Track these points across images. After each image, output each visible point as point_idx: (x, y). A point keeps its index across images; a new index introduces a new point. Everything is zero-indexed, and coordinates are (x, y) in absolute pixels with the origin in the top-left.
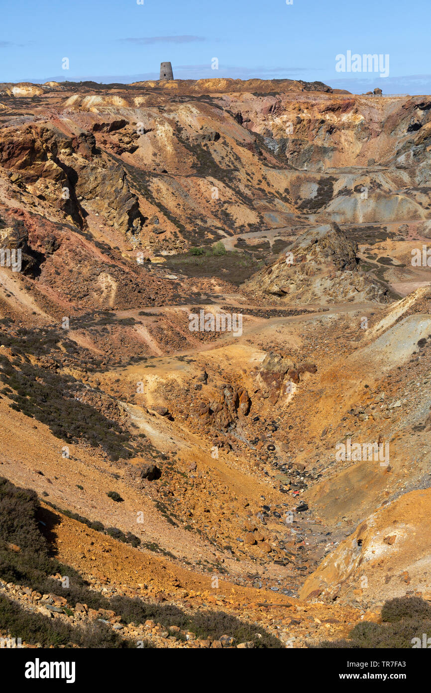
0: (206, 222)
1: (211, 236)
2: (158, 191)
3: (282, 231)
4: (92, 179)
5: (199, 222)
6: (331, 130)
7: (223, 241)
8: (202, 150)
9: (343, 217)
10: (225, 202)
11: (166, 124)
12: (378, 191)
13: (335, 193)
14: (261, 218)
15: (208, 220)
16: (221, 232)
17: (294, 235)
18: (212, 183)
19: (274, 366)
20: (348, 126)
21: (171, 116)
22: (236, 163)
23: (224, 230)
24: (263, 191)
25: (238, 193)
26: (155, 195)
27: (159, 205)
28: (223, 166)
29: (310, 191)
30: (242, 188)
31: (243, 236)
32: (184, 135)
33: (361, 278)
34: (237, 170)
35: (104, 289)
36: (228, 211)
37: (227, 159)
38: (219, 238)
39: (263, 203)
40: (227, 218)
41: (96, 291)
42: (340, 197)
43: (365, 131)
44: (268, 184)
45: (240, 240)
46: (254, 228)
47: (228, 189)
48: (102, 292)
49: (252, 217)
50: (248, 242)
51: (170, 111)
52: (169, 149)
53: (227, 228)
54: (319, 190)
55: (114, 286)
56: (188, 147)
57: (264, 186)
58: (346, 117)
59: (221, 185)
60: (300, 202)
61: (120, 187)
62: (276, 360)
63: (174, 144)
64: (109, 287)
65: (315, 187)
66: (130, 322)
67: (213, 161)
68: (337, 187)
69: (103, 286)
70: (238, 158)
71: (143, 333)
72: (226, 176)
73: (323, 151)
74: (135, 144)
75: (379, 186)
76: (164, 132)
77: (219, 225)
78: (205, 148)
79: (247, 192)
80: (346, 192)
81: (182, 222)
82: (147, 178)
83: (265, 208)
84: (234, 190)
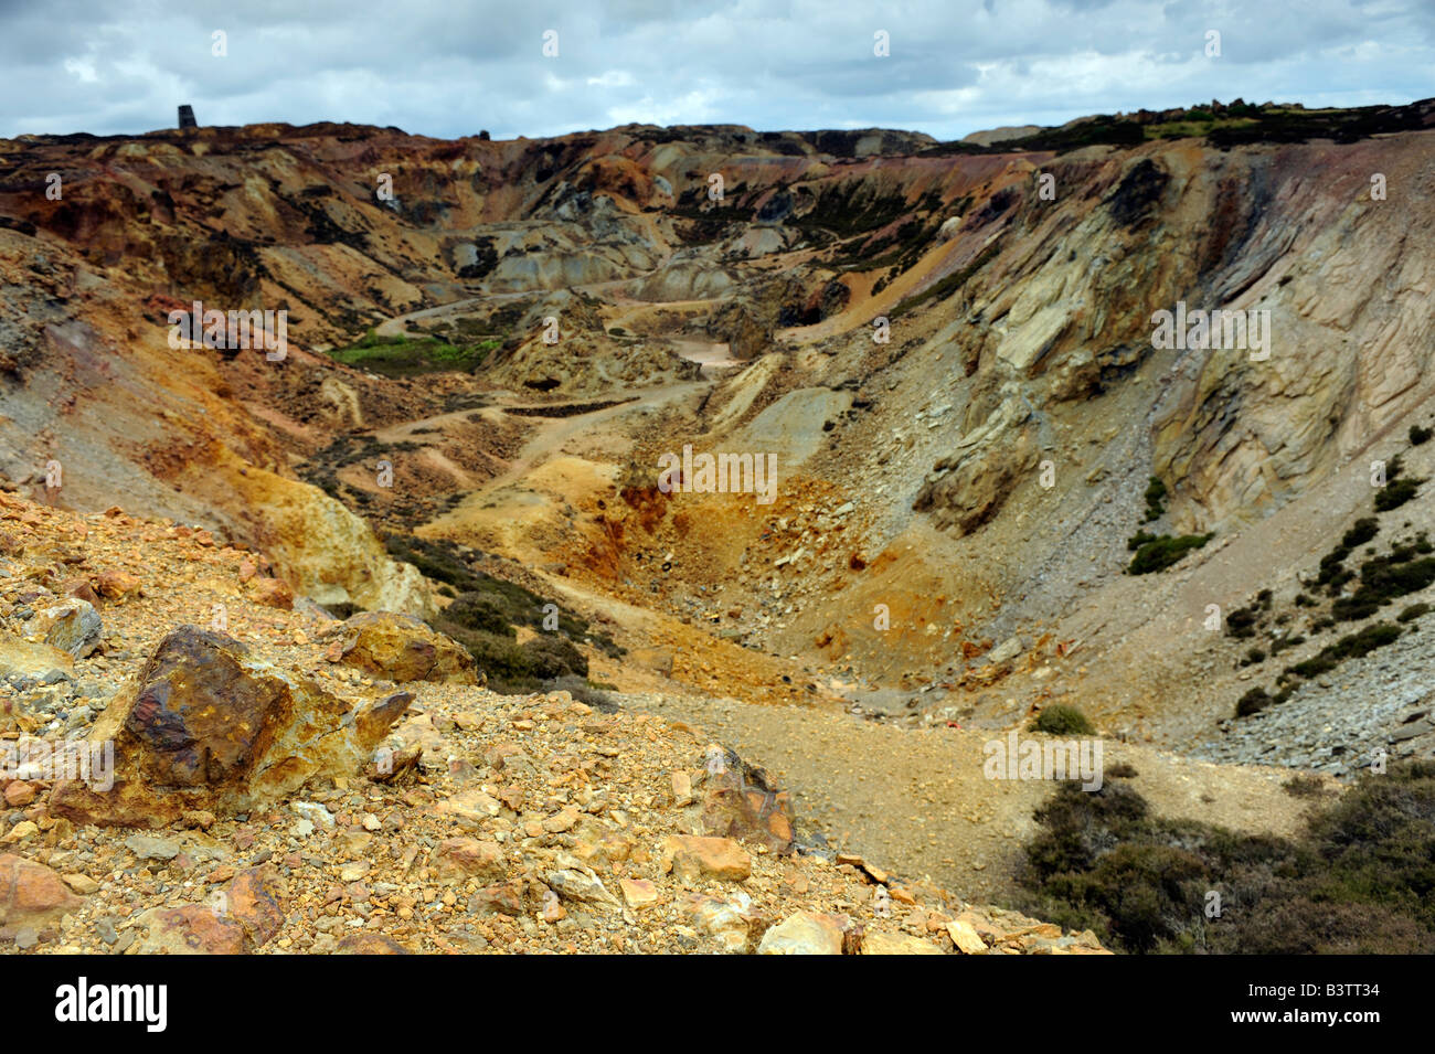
0: (351, 303)
1: (368, 321)
2: (277, 266)
3: (458, 305)
4: (188, 254)
5: (343, 303)
6: (443, 181)
7: (383, 325)
8: (314, 210)
9: (525, 284)
10: (370, 275)
11: (256, 176)
12: (556, 249)
13: (501, 253)
14: (422, 292)
15: (354, 300)
16: (377, 315)
17: (477, 310)
18: (343, 252)
19: (639, 481)
20: (464, 177)
21: (260, 166)
22: (363, 224)
23: (378, 310)
24: (408, 258)
25: (378, 262)
26: (272, 271)
27: (282, 285)
28: (347, 229)
29: (468, 255)
30: (383, 257)
31: (411, 317)
32: (285, 189)
33: (663, 353)
34: (368, 233)
35: (337, 403)
36: (376, 287)
37: (350, 220)
38: (378, 322)
39: (416, 273)
40: (377, 295)
41: (326, 407)
42: (511, 260)
43: (483, 182)
44: (412, 249)
45: (408, 322)
46: (417, 307)
47: (365, 259)
48: (336, 409)
49: (411, 293)
50: (420, 323)
51: (256, 160)
52: (270, 211)
53: (384, 310)
54: (478, 253)
55: (353, 395)
56: (294, 206)
57: (406, 252)
58: (457, 164)
59: (356, 254)
60: (457, 269)
61: (230, 263)
62: (641, 473)
63: (272, 202)
64: (345, 399)
65: (473, 249)
66: (407, 447)
67: (332, 223)
68: (501, 248)
69: (336, 398)
70: (363, 218)
71: (436, 459)
72: (358, 241)
73: (438, 208)
74: (218, 204)
75: (555, 243)
76: (256, 189)
77: (373, 306)
78: (318, 207)
79: (390, 261)
80: (514, 252)
81: (321, 306)
82: (256, 250)
83: (421, 280)
84: (373, 258)
